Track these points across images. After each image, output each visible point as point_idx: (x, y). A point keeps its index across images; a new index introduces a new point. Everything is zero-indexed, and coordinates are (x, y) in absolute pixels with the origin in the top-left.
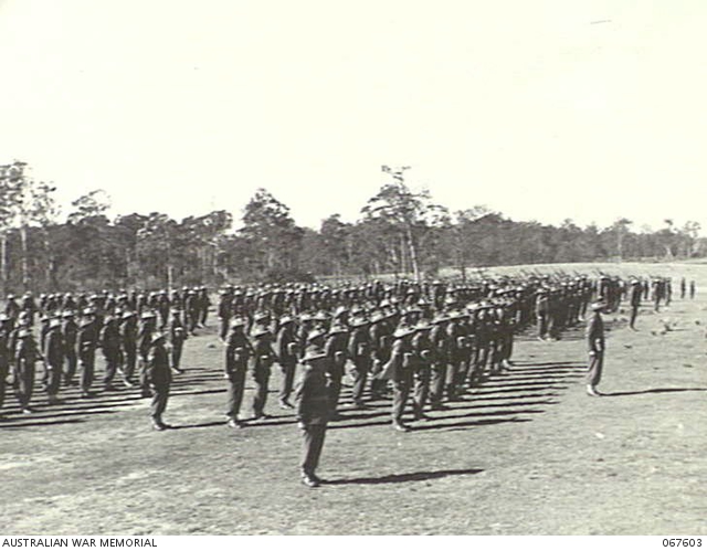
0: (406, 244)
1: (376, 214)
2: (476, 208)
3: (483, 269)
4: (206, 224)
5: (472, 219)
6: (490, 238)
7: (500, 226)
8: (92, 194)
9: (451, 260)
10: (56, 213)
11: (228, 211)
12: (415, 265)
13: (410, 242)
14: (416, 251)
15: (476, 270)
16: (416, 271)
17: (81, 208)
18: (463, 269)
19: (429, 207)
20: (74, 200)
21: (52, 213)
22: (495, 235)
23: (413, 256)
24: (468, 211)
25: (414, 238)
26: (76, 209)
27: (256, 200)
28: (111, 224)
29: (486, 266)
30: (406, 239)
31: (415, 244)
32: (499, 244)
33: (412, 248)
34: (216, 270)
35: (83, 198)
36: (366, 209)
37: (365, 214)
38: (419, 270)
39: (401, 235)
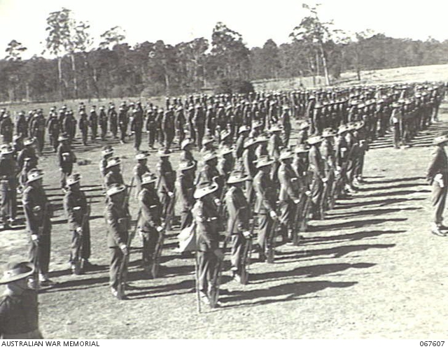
0: (319, 56)
1: (300, 37)
2: (367, 30)
3: (372, 71)
4: (192, 47)
5: (365, 38)
6: (378, 50)
7: (384, 42)
8: (112, 29)
9: (352, 66)
10: (90, 43)
11: (205, 38)
12: (326, 72)
13: (322, 55)
14: (327, 61)
15: (367, 72)
16: (326, 75)
17: (108, 39)
18: (358, 72)
19: (334, 31)
20: (102, 34)
21: (88, 43)
22: (382, 48)
23: (325, 64)
24: (363, 32)
25: (325, 53)
26: (103, 40)
27: (216, 31)
28: (132, 49)
29: (374, 69)
30: (320, 53)
31: (325, 56)
32: (384, 54)
33: (324, 59)
34: (196, 78)
35: (107, 32)
36: (292, 35)
37: (292, 38)
38: (328, 74)
39: (316, 51)
